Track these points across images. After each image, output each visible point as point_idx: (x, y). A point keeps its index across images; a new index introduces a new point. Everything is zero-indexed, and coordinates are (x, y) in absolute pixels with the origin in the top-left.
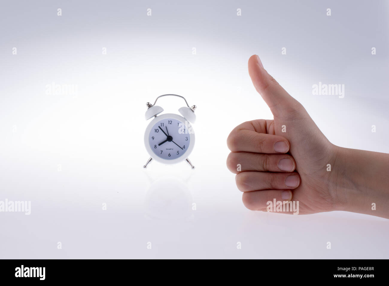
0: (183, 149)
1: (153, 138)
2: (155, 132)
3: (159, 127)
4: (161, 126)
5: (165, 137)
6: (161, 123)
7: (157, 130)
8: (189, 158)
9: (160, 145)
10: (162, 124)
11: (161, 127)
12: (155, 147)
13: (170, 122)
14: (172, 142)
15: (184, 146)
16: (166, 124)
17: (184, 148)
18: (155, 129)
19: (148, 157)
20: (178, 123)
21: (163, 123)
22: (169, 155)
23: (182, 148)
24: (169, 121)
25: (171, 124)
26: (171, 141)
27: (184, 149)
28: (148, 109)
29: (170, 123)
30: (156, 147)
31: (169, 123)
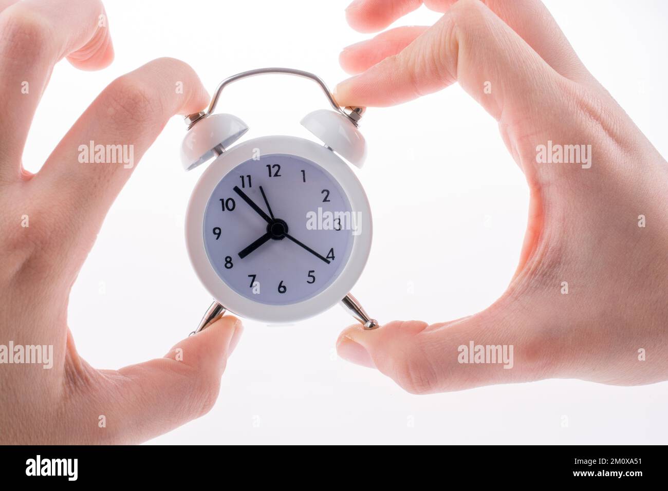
0: (328, 262)
1: (217, 231)
2: (223, 210)
3: (236, 189)
4: (243, 186)
5: (260, 226)
6: (243, 177)
7: (230, 203)
8: (356, 293)
9: (244, 254)
10: (246, 180)
11: (240, 187)
12: (228, 262)
13: (274, 171)
14: (286, 239)
15: (332, 250)
16: (260, 177)
17: (333, 258)
18: (222, 200)
19: (208, 302)
20: (303, 171)
21: (249, 176)
22: (282, 289)
23: (325, 257)
24: (269, 166)
25: (276, 175)
26: (281, 238)
27: (330, 260)
28: (190, 128)
29: (273, 174)
30: (230, 262)
31: (270, 176)
